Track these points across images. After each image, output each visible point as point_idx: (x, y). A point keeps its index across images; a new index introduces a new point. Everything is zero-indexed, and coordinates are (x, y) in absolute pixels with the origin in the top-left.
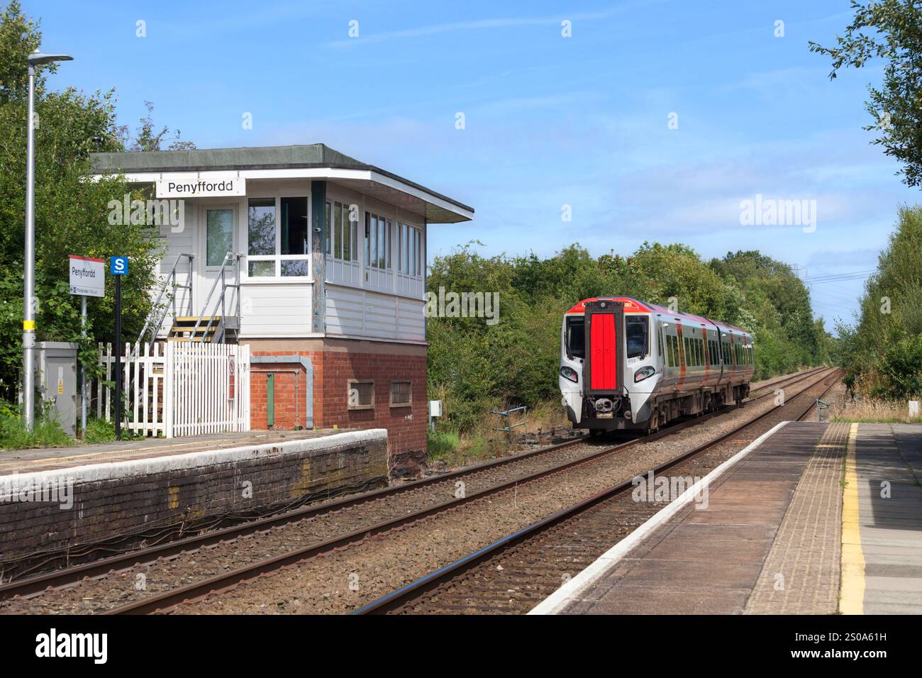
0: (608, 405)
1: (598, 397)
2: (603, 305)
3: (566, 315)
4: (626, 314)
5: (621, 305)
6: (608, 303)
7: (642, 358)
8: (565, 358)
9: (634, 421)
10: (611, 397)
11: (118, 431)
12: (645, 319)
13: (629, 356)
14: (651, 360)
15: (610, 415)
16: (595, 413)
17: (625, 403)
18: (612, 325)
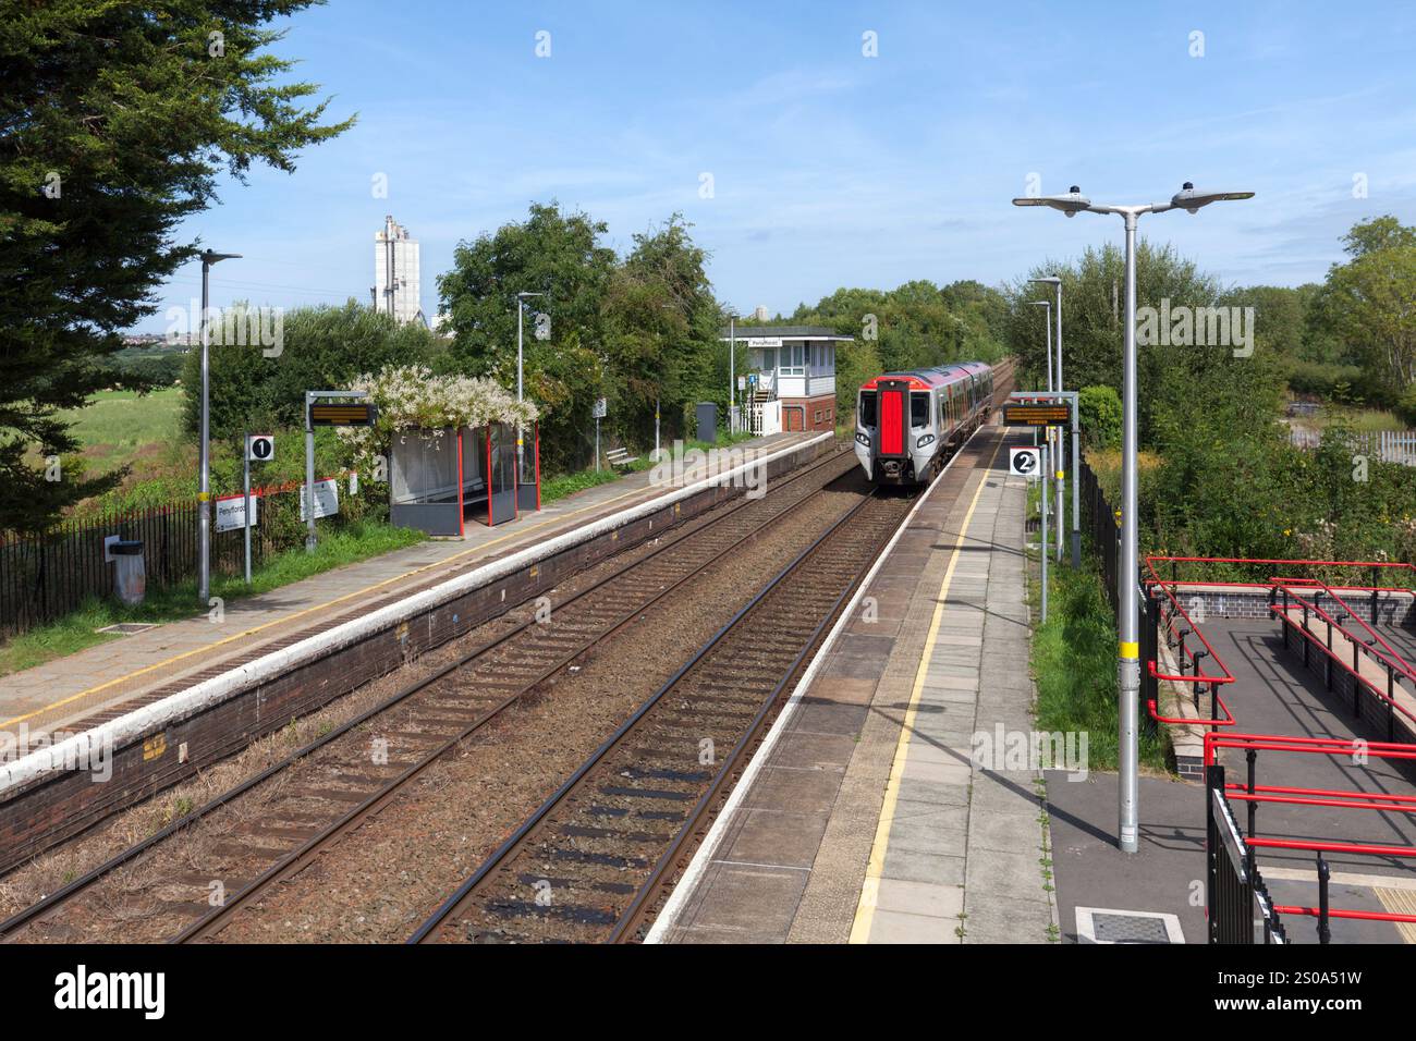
0: (895, 466)
1: (887, 460)
2: (892, 384)
3: (861, 390)
4: (911, 391)
5: (906, 384)
6: (896, 382)
7: (924, 427)
8: (860, 426)
9: (917, 479)
10: (898, 460)
11: (753, 435)
12: (927, 395)
13: (913, 426)
14: (931, 429)
15: (896, 475)
16: (884, 472)
17: (910, 464)
18: (899, 401)
